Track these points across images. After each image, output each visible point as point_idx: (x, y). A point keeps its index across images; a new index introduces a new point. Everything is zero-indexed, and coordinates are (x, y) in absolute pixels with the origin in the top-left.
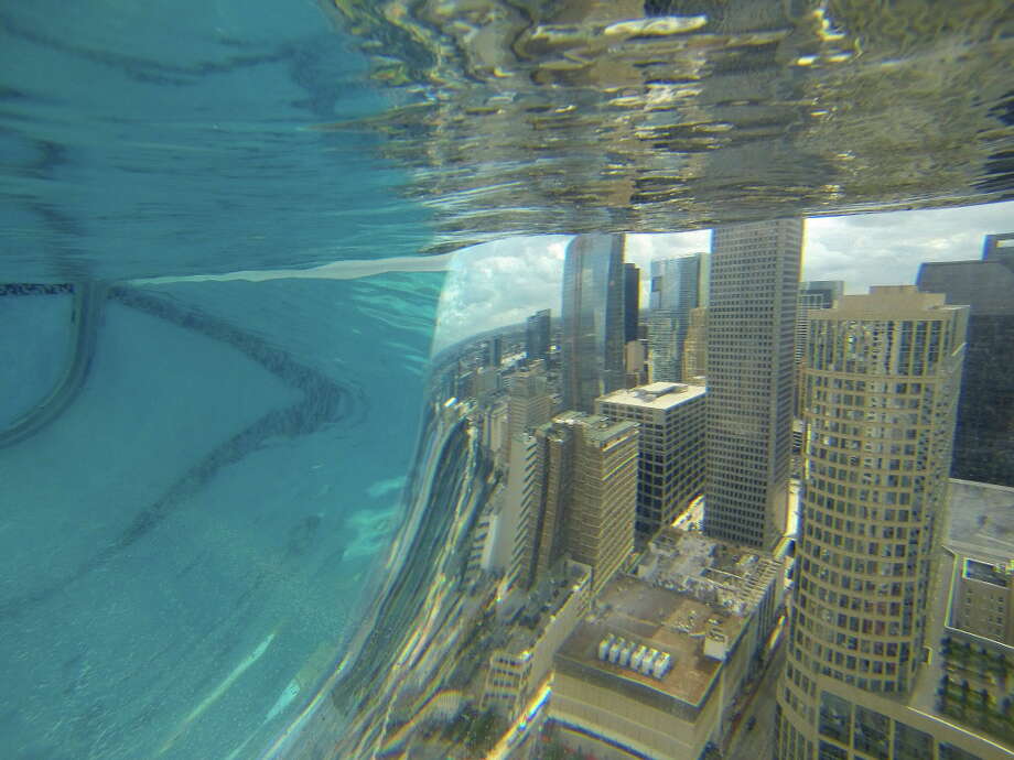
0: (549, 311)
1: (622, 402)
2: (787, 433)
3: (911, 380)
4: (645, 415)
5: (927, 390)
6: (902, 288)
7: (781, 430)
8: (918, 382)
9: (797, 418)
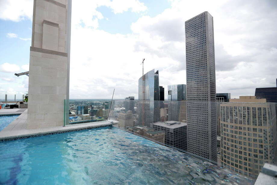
0: (134, 97)
1: (159, 125)
2: (215, 140)
3: (258, 127)
4: (167, 129)
5: (264, 131)
6: (250, 97)
7: (213, 139)
8: (261, 128)
9: (218, 136)
